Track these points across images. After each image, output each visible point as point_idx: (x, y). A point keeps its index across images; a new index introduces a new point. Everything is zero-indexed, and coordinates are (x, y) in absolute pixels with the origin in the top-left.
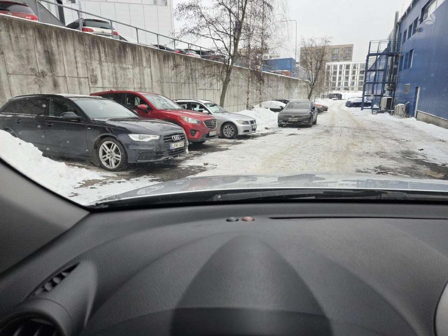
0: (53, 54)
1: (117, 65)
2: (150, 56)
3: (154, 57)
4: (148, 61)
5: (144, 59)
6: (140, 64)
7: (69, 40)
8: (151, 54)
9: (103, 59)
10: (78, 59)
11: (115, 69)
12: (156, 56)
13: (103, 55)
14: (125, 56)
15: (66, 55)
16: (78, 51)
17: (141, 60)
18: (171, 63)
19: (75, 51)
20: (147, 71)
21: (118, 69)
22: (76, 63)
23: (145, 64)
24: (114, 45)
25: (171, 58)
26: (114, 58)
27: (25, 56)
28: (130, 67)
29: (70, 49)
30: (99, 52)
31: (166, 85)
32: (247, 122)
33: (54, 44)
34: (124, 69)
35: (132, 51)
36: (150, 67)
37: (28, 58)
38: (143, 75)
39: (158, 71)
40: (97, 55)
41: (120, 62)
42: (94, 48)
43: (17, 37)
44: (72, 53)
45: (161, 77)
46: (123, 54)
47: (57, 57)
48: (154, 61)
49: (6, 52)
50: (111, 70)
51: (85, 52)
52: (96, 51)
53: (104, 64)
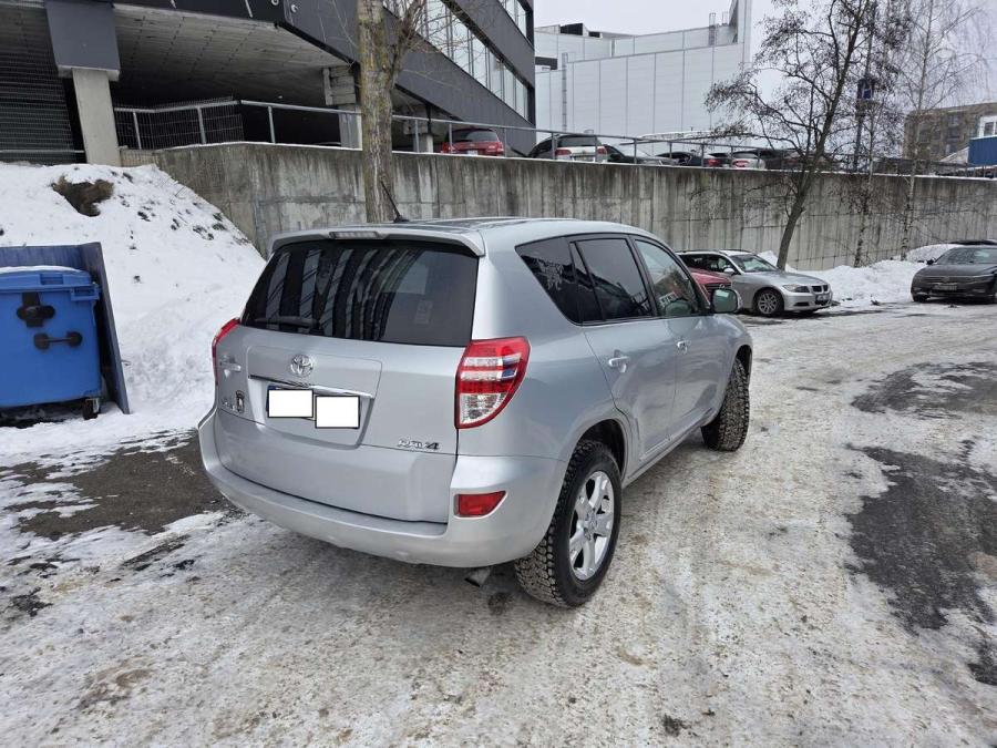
0: (517, 197)
1: (597, 202)
2: (653, 180)
3: (660, 181)
4: (649, 189)
5: (642, 186)
6: (635, 195)
7: (537, 175)
8: (656, 177)
9: (578, 195)
10: (546, 199)
11: (594, 210)
12: (664, 179)
13: (578, 189)
14: (611, 186)
15: (531, 195)
16: (546, 188)
17: (636, 189)
18: (691, 187)
19: (543, 190)
20: (645, 205)
21: (599, 207)
22: (543, 204)
23: (642, 193)
24: (597, 173)
25: (693, 179)
26: (594, 192)
27: (486, 202)
28: (618, 201)
29: (537, 186)
30: (574, 186)
31: (677, 226)
32: (804, 289)
33: (519, 184)
34: (608, 206)
35: (623, 177)
36: (651, 199)
37: (489, 204)
38: (638, 211)
39: (665, 203)
40: (570, 189)
41: (603, 195)
42: (567, 181)
43: (480, 181)
44: (539, 191)
45: (670, 213)
46: (608, 184)
47: (521, 199)
48: (660, 187)
49: (467, 200)
50: (587, 209)
51: (555, 189)
52: (570, 184)
53: (578, 201)
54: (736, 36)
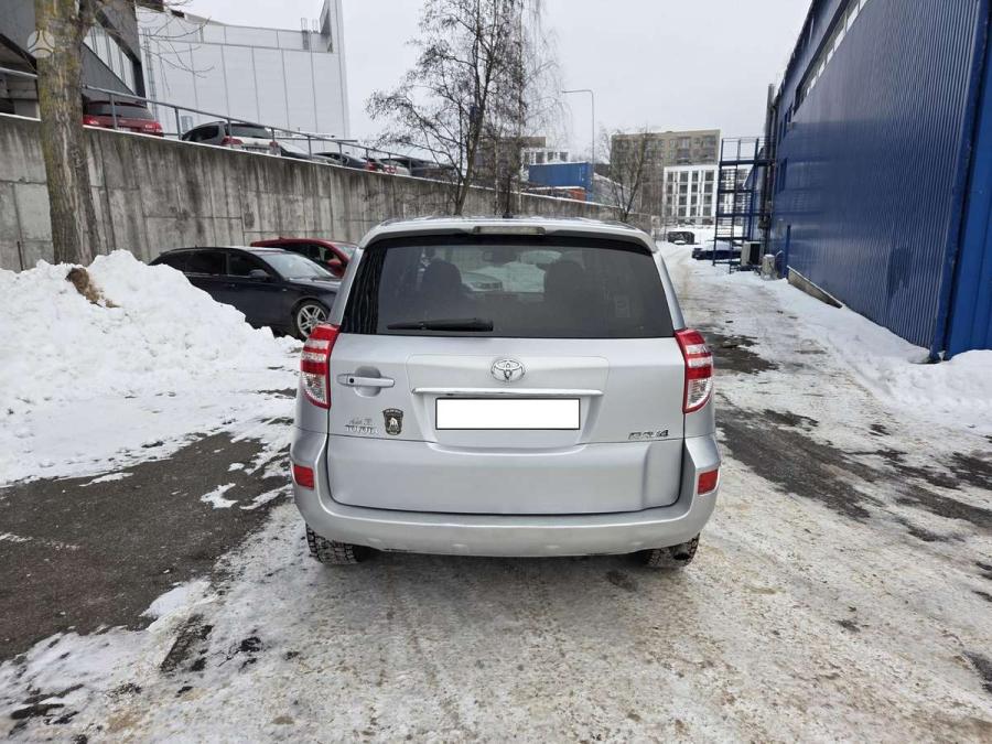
0: (197, 186)
1: (281, 197)
2: (329, 179)
3: (335, 181)
4: (327, 186)
5: (320, 184)
6: (315, 194)
7: (218, 164)
8: (331, 176)
9: (262, 188)
10: (230, 191)
11: (279, 204)
12: (338, 179)
13: (261, 182)
14: (292, 182)
15: (214, 186)
16: (228, 179)
17: (316, 186)
18: (362, 190)
19: (225, 179)
20: (325, 203)
21: (283, 203)
22: (227, 196)
23: (321, 191)
24: (278, 165)
25: (363, 181)
26: (276, 185)
27: (164, 189)
28: (300, 198)
29: (219, 176)
30: (257, 178)
31: (353, 225)
32: (488, 286)
33: (199, 171)
34: (291, 202)
35: (303, 174)
36: (330, 197)
37: (168, 192)
38: (319, 210)
39: (342, 202)
40: (254, 183)
41: (286, 191)
42: (250, 173)
43: (155, 165)
44: (221, 181)
45: (347, 212)
46: (289, 179)
47: (203, 188)
48: (336, 187)
49: (142, 186)
50: (272, 204)
51: (237, 180)
52: (253, 176)
53: (263, 196)
54: (331, 46)
